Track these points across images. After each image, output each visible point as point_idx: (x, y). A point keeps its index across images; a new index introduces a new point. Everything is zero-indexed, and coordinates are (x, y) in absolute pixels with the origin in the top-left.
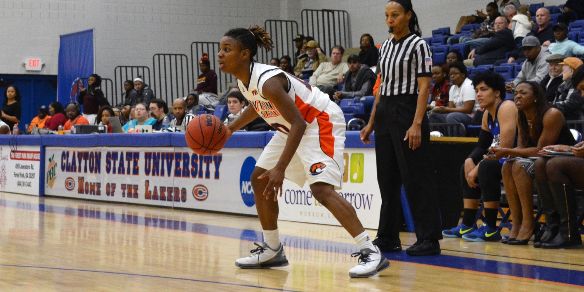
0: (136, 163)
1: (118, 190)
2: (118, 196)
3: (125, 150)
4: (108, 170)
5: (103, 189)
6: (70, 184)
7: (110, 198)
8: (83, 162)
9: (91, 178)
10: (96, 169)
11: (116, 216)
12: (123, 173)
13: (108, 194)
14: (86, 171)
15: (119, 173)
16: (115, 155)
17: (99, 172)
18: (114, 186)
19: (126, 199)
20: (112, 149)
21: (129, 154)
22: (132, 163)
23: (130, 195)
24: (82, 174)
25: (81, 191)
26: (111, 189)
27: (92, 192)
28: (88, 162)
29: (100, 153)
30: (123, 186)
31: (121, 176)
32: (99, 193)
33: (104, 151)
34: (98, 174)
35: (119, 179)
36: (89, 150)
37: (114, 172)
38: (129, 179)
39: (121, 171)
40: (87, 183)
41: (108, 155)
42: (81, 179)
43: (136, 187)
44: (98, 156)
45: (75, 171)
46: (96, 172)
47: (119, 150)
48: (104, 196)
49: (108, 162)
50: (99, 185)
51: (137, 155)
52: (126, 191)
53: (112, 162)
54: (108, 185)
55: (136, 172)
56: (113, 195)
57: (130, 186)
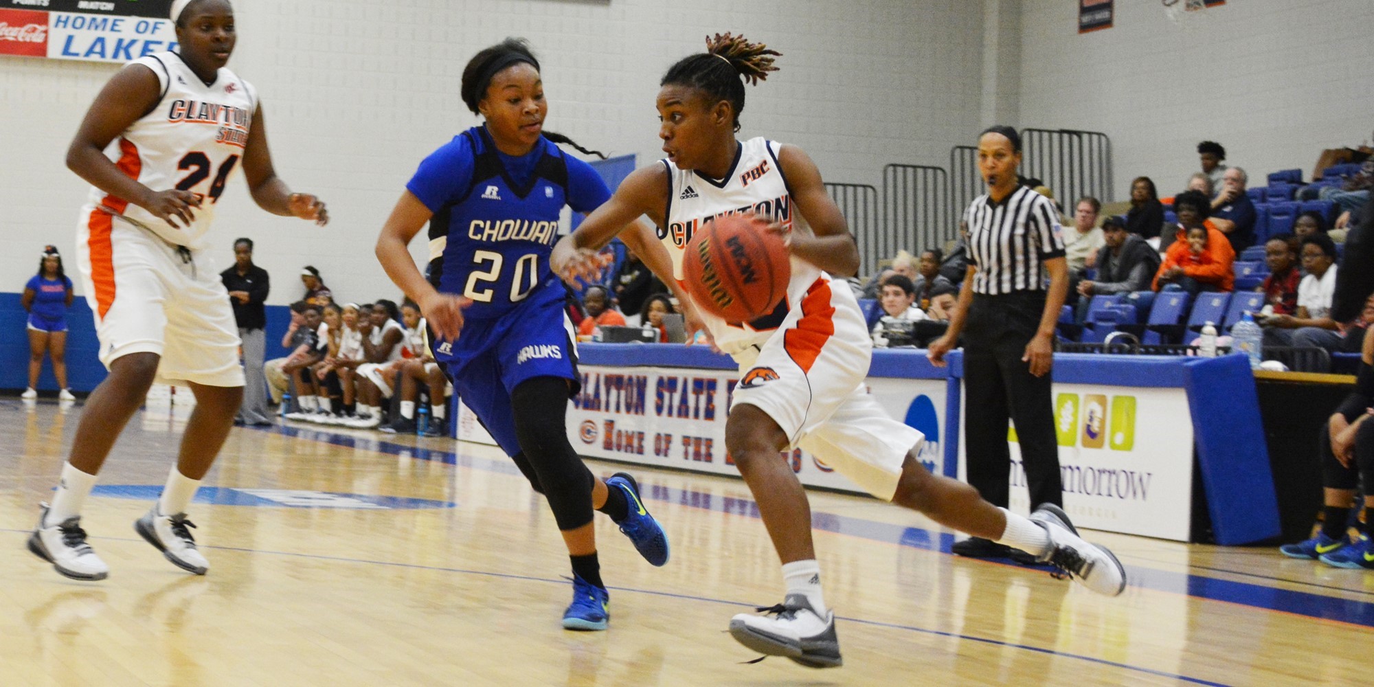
0: (710, 400)
1: (677, 447)
2: (676, 457)
3: (692, 374)
4: (659, 409)
5: (649, 444)
6: (589, 432)
7: (661, 461)
8: (614, 392)
9: (627, 422)
10: (637, 406)
11: (670, 493)
12: (687, 415)
13: (658, 452)
14: (618, 409)
15: (680, 415)
16: (672, 383)
17: (643, 412)
18: (668, 438)
19: (692, 464)
20: (667, 373)
21: (699, 384)
22: (703, 399)
23: (697, 456)
24: (612, 415)
25: (608, 446)
26: (663, 443)
27: (629, 447)
28: (623, 393)
29: (645, 379)
30: (686, 441)
31: (683, 420)
32: (640, 451)
33: (653, 375)
34: (639, 417)
35: (680, 427)
36: (626, 372)
37: (670, 414)
38: (695, 427)
39: (683, 412)
40: (619, 433)
41: (660, 382)
42: (610, 424)
43: (709, 442)
44: (642, 384)
45: (599, 408)
46: (637, 412)
47: (680, 374)
48: (649, 457)
49: (660, 396)
50: (641, 436)
51: (712, 384)
52: (691, 449)
53: (666, 395)
54: (658, 437)
55: (710, 414)
56: (666, 455)
57: (698, 440)
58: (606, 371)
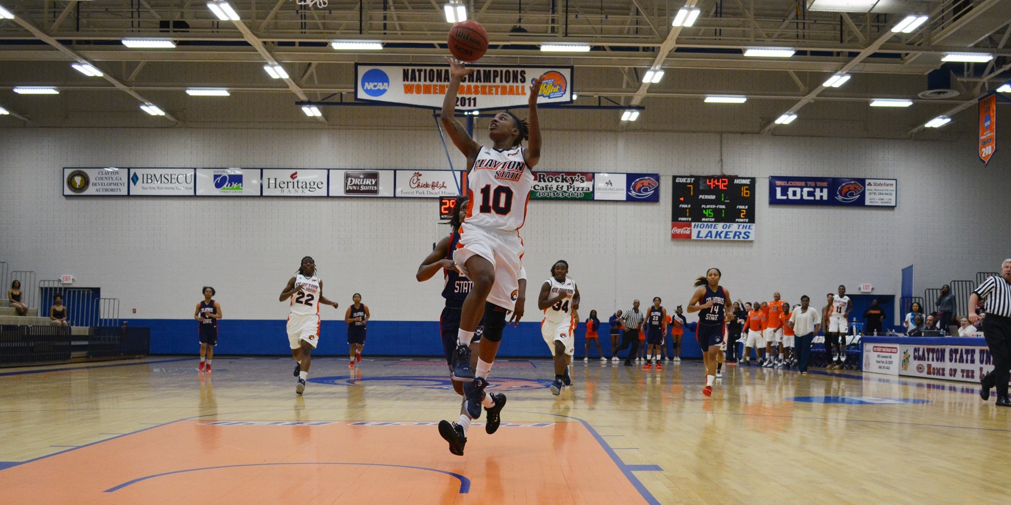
0: (972, 356)
1: (959, 374)
2: (959, 377)
3: (964, 348)
4: (951, 360)
5: (947, 372)
6: (921, 368)
7: (952, 378)
8: (931, 355)
9: (936, 364)
10: (941, 358)
11: (957, 389)
12: (963, 362)
13: (951, 375)
14: (933, 360)
15: (960, 362)
16: (956, 351)
17: (944, 361)
18: (955, 370)
19: (965, 379)
20: (954, 347)
21: (967, 352)
22: (969, 356)
23: (968, 376)
24: (930, 362)
25: (929, 373)
26: (953, 372)
27: (938, 373)
28: (935, 355)
29: (944, 350)
30: (963, 371)
31: (961, 364)
32: (943, 375)
33: (948, 348)
34: (942, 362)
35: (960, 366)
36: (936, 347)
37: (956, 361)
38: (968, 366)
39: (961, 361)
40: (934, 368)
41: (951, 351)
42: (929, 366)
43: (973, 372)
44: (943, 351)
45: (925, 360)
46: (941, 361)
47: (959, 347)
48: (947, 377)
49: (951, 355)
50: (943, 370)
51: (973, 351)
52: (965, 374)
53: (954, 355)
54: (951, 370)
55: (973, 361)
56: (954, 376)
57: (968, 371)
58: (926, 347)
